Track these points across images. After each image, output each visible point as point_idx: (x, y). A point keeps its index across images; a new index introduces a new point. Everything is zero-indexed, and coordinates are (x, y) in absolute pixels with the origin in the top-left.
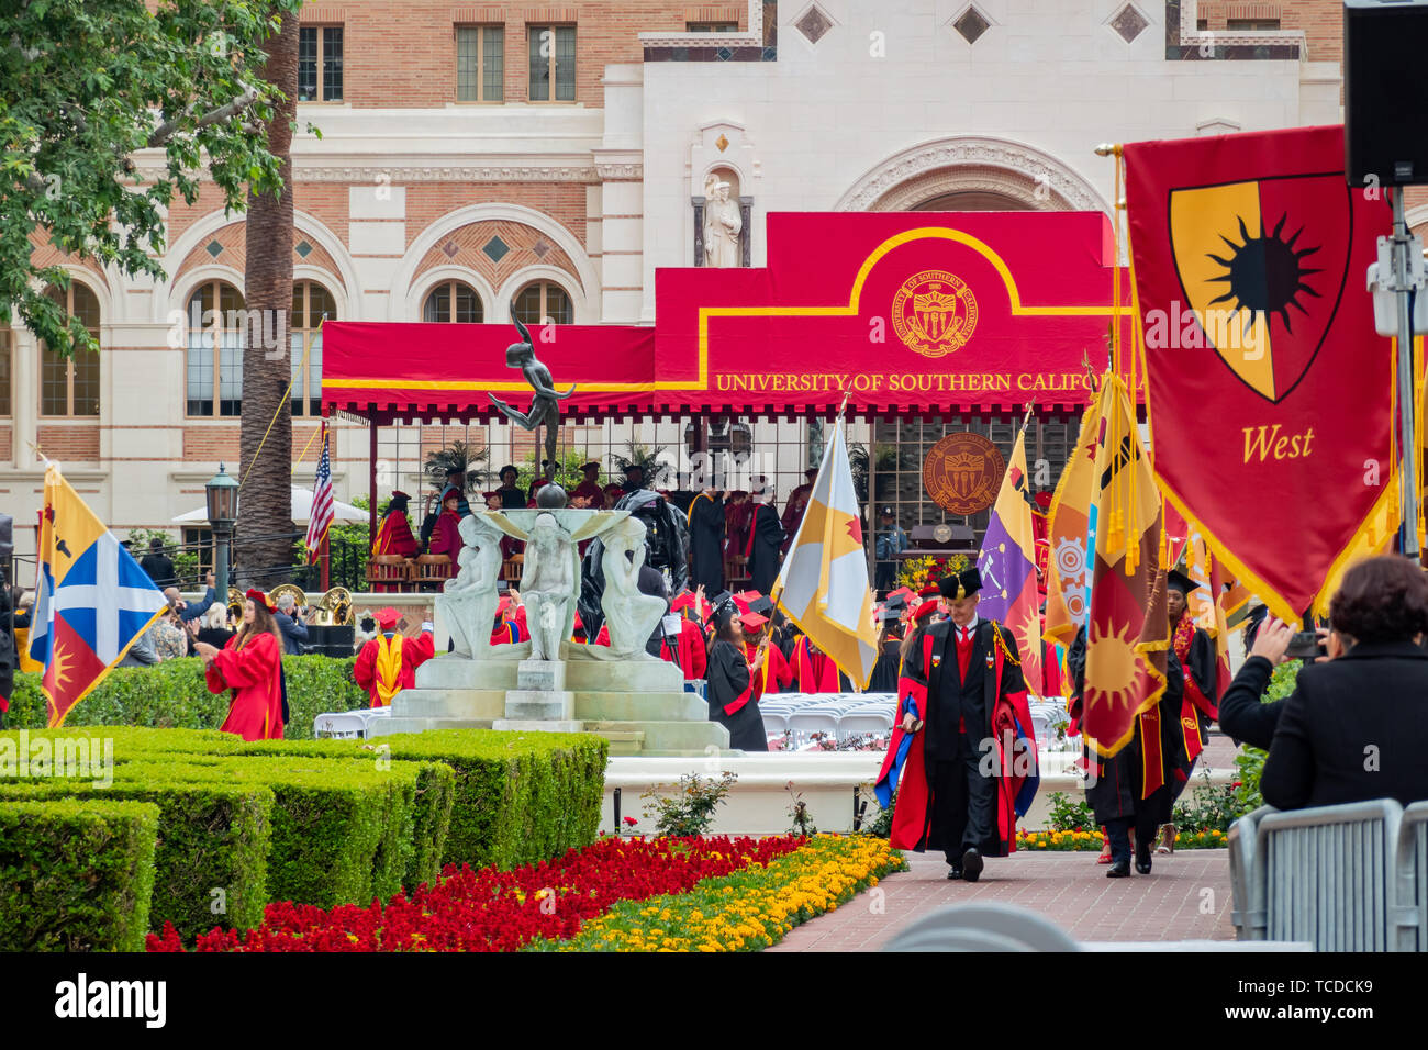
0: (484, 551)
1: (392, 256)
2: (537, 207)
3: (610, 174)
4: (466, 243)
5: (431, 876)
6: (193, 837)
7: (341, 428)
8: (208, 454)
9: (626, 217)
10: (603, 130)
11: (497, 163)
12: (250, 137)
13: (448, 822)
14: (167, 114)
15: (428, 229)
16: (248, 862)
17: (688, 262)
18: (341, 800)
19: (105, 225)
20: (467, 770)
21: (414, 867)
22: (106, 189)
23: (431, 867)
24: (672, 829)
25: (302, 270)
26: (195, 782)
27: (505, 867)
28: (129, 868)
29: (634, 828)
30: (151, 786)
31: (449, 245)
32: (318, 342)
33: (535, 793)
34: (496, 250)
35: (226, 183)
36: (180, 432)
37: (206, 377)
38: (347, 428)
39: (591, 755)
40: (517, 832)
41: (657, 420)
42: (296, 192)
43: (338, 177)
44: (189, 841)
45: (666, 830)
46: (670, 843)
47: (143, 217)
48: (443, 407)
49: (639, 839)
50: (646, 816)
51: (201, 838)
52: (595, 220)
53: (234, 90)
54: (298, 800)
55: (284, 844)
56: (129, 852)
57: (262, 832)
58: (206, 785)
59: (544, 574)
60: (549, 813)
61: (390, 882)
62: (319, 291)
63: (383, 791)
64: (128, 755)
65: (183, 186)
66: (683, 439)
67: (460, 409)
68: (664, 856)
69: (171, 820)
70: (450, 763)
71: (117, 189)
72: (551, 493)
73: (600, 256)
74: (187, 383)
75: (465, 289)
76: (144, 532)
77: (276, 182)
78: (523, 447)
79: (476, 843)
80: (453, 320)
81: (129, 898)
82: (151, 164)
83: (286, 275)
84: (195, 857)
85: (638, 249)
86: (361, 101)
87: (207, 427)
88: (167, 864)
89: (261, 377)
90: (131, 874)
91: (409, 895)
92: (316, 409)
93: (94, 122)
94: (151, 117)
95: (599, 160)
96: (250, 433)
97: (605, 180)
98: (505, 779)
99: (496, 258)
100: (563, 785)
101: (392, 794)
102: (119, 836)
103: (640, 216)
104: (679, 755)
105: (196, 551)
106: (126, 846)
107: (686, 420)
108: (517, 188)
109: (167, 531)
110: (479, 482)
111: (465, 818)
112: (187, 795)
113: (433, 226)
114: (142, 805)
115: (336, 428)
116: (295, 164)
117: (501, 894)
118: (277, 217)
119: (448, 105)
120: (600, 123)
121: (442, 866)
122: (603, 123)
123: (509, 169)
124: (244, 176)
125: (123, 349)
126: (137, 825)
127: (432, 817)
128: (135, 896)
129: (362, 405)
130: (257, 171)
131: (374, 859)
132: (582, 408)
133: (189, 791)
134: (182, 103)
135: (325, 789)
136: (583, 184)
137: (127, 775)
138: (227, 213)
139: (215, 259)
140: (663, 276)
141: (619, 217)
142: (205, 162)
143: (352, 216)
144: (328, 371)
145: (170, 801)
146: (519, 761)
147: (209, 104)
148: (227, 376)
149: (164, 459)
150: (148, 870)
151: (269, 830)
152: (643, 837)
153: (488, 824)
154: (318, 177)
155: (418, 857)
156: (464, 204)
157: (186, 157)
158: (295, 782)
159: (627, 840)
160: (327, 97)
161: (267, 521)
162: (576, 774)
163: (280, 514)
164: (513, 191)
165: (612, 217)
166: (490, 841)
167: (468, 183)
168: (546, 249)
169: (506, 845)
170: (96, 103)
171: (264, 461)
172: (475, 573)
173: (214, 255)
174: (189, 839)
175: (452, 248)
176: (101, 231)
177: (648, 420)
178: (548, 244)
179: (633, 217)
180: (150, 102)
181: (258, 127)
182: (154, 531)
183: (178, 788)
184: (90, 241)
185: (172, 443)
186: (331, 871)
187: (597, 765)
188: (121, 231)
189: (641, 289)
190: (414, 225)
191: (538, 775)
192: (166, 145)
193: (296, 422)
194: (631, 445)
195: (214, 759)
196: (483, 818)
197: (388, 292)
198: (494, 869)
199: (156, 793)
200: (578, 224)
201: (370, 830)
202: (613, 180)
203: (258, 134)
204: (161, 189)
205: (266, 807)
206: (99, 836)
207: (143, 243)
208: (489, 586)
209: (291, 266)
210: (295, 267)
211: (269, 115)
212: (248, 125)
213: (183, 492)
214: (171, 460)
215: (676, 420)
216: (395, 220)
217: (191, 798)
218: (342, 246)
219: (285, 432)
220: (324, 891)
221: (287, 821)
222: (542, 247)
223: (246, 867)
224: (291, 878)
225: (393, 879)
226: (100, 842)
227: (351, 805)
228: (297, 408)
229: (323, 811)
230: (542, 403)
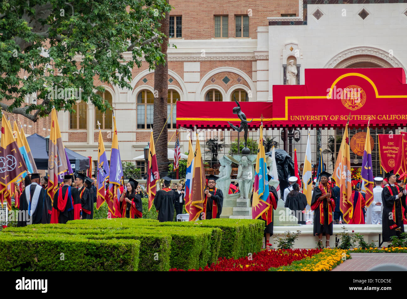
0: (227, 167)
1: (196, 82)
2: (238, 68)
3: (259, 58)
4: (217, 78)
5: (215, 261)
6: (149, 250)
7: (182, 132)
8: (143, 140)
9: (264, 70)
10: (257, 45)
11: (227, 55)
12: (156, 48)
13: (220, 245)
14: (132, 42)
15: (207, 74)
16: (164, 257)
17: (282, 83)
18: (190, 239)
19: (115, 74)
20: (225, 230)
21: (211, 258)
22: (115, 63)
23: (215, 258)
24: (282, 247)
25: (170, 86)
26: (149, 234)
27: (236, 258)
28: (132, 259)
30: (136, 235)
31: (213, 79)
32: (175, 107)
33: (244, 237)
34: (226, 80)
35: (150, 62)
36: (135, 133)
37: (143, 118)
38: (183, 132)
39: (260, 226)
40: (239, 248)
41: (273, 129)
42: (169, 64)
43: (181, 60)
44: (148, 251)
45: (280, 247)
46: (283, 251)
47: (126, 71)
48: (211, 126)
49: (273, 250)
50: (275, 243)
51: (151, 250)
52: (255, 71)
53: (152, 34)
54: (178, 239)
55: (174, 251)
56: (132, 254)
57: (168, 248)
58: (152, 235)
59: (244, 173)
60: (248, 242)
61: (204, 263)
62: (175, 92)
63: (202, 236)
64: (128, 226)
65: (137, 62)
66: (280, 135)
67: (216, 126)
68: (281, 255)
69: (142, 245)
70: (220, 228)
71: (118, 63)
72: (246, 150)
73: (256, 82)
74: (137, 119)
75: (217, 92)
76: (125, 162)
77: (163, 61)
78: (234, 137)
79: (228, 251)
80: (214, 100)
81: (132, 267)
82: (128, 56)
83: (166, 88)
84: (149, 256)
85: (267, 80)
86: (187, 38)
87: (143, 132)
88: (141, 257)
89: (159, 117)
90: (132, 260)
91: (209, 266)
92: (175, 126)
93: (112, 44)
94: (128, 42)
95: (256, 54)
96: (156, 133)
97: (258, 60)
98: (236, 233)
99: (226, 82)
100: (252, 234)
101: (205, 237)
102: (129, 249)
103: (268, 70)
104: (283, 226)
105: (140, 168)
106: (131, 252)
107: (281, 129)
108: (232, 62)
109: (132, 162)
110: (222, 147)
111: (225, 244)
112: (147, 238)
113: (208, 73)
114: (135, 241)
115: (180, 132)
116: (168, 56)
117: (236, 266)
118: (163, 71)
119: (212, 38)
120: (256, 43)
121: (218, 258)
122: (257, 43)
123: (230, 57)
124: (155, 59)
125: (119, 110)
126: (134, 246)
127: (216, 244)
128: (134, 267)
129: (188, 125)
130: (158, 58)
131: (200, 256)
132: (252, 126)
133: (148, 236)
134: (137, 39)
135: (186, 236)
136: (251, 61)
137: (129, 232)
138: (149, 70)
139: (145, 83)
140: (275, 87)
141: (262, 70)
142: (143, 55)
143: (185, 70)
144: (178, 116)
145: (142, 239)
146: (240, 228)
147: (144, 39)
148: (149, 117)
149: (131, 141)
150: (137, 260)
151: (170, 248)
152: (275, 249)
153: (231, 246)
154: (175, 60)
155: (212, 255)
156: (217, 67)
157: (138, 54)
158: (177, 234)
159: (270, 250)
160: (177, 37)
161: (161, 159)
162: (256, 231)
163: (164, 157)
164: (231, 63)
165: (260, 70)
166: (232, 251)
167: (218, 61)
168: (240, 80)
169: (236, 252)
170: (112, 39)
171: (160, 142)
172: (224, 173)
173: (145, 82)
174: (148, 250)
175: (214, 80)
176: (113, 75)
177: (270, 129)
178: (241, 78)
179: (266, 70)
180: (128, 38)
181: (158, 45)
182: (128, 162)
183: (144, 235)
184: (111, 79)
185: (133, 137)
186: (187, 259)
188: (120, 76)
190: (202, 73)
191: (245, 231)
192: (132, 51)
193: (169, 130)
194: (265, 136)
195: (153, 227)
196: (230, 244)
197: (195, 93)
198: (233, 258)
199: (138, 237)
200: (250, 73)
201: (199, 248)
202: (260, 60)
203: (158, 47)
204: (131, 63)
205: (169, 241)
206: (123, 249)
207: (126, 79)
208: (228, 177)
209: (167, 85)
210: (168, 86)
211: (161, 42)
212: (156, 45)
213: (136, 151)
214: (133, 141)
215: (278, 129)
216: (197, 72)
217: (148, 239)
218: (181, 79)
219: (166, 133)
220: (185, 265)
221: (175, 245)
222: (239, 79)
223: (164, 258)
224: (176, 261)
225: (205, 262)
226: (123, 251)
227: (193, 240)
228: (169, 126)
229: (185, 242)
230: (243, 124)
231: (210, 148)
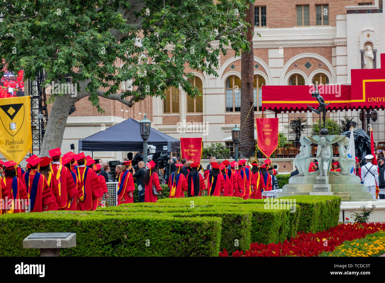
0: (307, 147)
1: (280, 68)
2: (319, 54)
3: (338, 44)
4: (300, 64)
5: (294, 235)
6: (231, 226)
7: (267, 114)
8: (232, 122)
9: (343, 56)
10: (336, 33)
11: (308, 42)
12: (242, 37)
13: (299, 220)
14: (219, 31)
15: (290, 60)
16: (245, 232)
17: (360, 68)
18: (270, 215)
19: (203, 61)
20: (304, 206)
21: (290, 233)
22: (204, 52)
23: (294, 232)
24: (358, 221)
25: (256, 72)
26: (231, 211)
27: (314, 232)
28: (214, 235)
29: (348, 221)
30: (219, 213)
31: (295, 64)
32: (261, 91)
33: (322, 212)
34: (308, 65)
35: (236, 49)
36: (224, 116)
37: (231, 101)
38: (269, 114)
39: (337, 202)
40: (317, 222)
41: (352, 110)
42: (254, 51)
43: (265, 47)
44: (230, 227)
45: (357, 221)
46: (358, 225)
47: (213, 59)
48: (294, 108)
49: (349, 224)
50: (351, 217)
51: (233, 226)
52: (334, 57)
53: (238, 24)
54: (258, 215)
55: (255, 227)
56: (214, 230)
57: (249, 224)
58: (234, 212)
59: (323, 153)
60: (325, 217)
61: (283, 237)
62: (261, 77)
63: (281, 213)
64: (213, 204)
65: (223, 50)
66: (359, 115)
67: (299, 108)
68: (357, 228)
69: (225, 222)
70: (299, 204)
71: (207, 52)
72: (324, 131)
73: (336, 66)
74: (226, 103)
75: (300, 76)
76: (215, 143)
77: (249, 48)
78: (316, 118)
79: (306, 226)
80: (297, 84)
81: (214, 243)
82: (215, 44)
83: (252, 74)
84: (231, 231)
85: (346, 64)
86: (271, 26)
87: (231, 115)
88: (224, 233)
89: (246, 101)
90: (215, 236)
91: (288, 240)
92: (261, 109)
93: (200, 34)
94: (215, 32)
95: (335, 41)
96: (243, 116)
97: (337, 46)
98: (314, 208)
99: (308, 68)
100: (329, 210)
101: (284, 213)
102: (212, 226)
103: (347, 56)
104: (360, 201)
105: (229, 148)
106: (213, 229)
107: (360, 110)
108: (314, 49)
109: (221, 143)
110: (304, 128)
111: (303, 219)
112: (229, 215)
113: (291, 59)
114: (218, 218)
115: (266, 114)
116: (254, 44)
117: (313, 240)
118: (249, 58)
119: (294, 27)
120: (335, 31)
121: (297, 232)
122: (336, 31)
123: (306, 44)
124: (240, 47)
125: (209, 94)
126: (216, 223)
127: (294, 219)
128: (216, 242)
129: (273, 108)
130: (244, 46)
131: (279, 231)
132: (332, 108)
133: (230, 213)
134: (224, 28)
135: (266, 212)
136: (331, 47)
137: (213, 209)
138: (235, 57)
139: (233, 70)
140: (353, 71)
141: (341, 56)
142: (230, 44)
143: (269, 57)
144: (263, 100)
145: (225, 216)
146: (317, 204)
147: (231, 28)
148: (237, 101)
149: (220, 124)
150: (219, 236)
151: (251, 223)
152: (351, 223)
153: (309, 220)
154: (260, 47)
155: (291, 230)
156: (299, 53)
157: (225, 43)
158: (258, 211)
159: (347, 224)
160: (262, 25)
161: (248, 139)
162: (333, 207)
163: (251, 138)
164: (312, 49)
165: (339, 56)
166: (310, 225)
167: (300, 48)
168: (321, 65)
169: (314, 226)
170: (201, 29)
171: (247, 123)
172: (304, 153)
173: (233, 68)
174: (230, 226)
175: (296, 65)
176: (202, 62)
177: (349, 110)
178: (322, 64)
179: (345, 56)
180: (215, 28)
181: (244, 34)
182: (218, 143)
183: (227, 213)
184: (200, 66)
185: (222, 119)
186: (268, 234)
187: (338, 204)
188: (208, 63)
189: (347, 75)
190: (286, 59)
191: (322, 207)
192: (220, 39)
193: (255, 113)
194: (345, 117)
195: (236, 205)
196: (308, 219)
197: (279, 77)
198: (311, 233)
199: (221, 214)
200: (330, 58)
201: (278, 223)
202: (339, 46)
203: (244, 36)
204: (217, 51)
205: (250, 218)
206: (206, 226)
207: (213, 66)
208: (308, 156)
209: (253, 71)
210: (254, 71)
211: (247, 31)
212: (241, 34)
213: (225, 132)
214: (222, 124)
215: (357, 110)
216: (281, 58)
217: (230, 216)
218: (266, 65)
219: (252, 116)
220: (266, 240)
221: (256, 221)
222: (320, 64)
223: (245, 234)
224: (257, 236)
225: (284, 236)
226: (206, 228)
227: (273, 216)
228: (255, 109)
229: (265, 218)
230: (322, 106)
231: (293, 129)
